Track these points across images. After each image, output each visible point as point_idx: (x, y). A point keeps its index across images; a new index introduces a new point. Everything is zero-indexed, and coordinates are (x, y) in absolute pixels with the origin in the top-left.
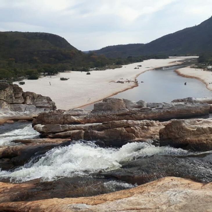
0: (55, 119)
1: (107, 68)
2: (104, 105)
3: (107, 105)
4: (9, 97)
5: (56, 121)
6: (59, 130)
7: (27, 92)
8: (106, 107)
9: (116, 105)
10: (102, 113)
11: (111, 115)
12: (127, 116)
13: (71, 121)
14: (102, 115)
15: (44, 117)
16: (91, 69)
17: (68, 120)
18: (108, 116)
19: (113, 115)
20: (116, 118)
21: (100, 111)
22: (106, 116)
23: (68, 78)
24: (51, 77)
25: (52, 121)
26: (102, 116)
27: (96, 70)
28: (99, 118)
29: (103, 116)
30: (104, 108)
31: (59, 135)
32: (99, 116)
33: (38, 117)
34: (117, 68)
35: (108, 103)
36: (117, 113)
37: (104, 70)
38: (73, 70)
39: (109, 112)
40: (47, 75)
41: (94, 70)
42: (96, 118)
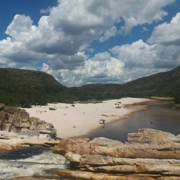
0: (81, 147)
1: (89, 102)
2: (140, 137)
3: (144, 136)
4: (17, 121)
5: (81, 149)
6: (101, 163)
7: (32, 117)
8: (143, 139)
9: (155, 137)
10: (138, 146)
11: (150, 149)
12: (170, 151)
13: (99, 152)
14: (139, 148)
15: (67, 144)
16: (75, 102)
17: (96, 150)
18: (147, 150)
19: (154, 149)
20: (157, 153)
21: (136, 143)
22: (145, 150)
23: (56, 109)
24: (40, 107)
25: (76, 150)
26: (139, 150)
27: (79, 103)
28: (136, 152)
29: (141, 150)
30: (141, 140)
31: (103, 169)
32: (136, 150)
33: (60, 144)
34: (98, 103)
35: (146, 135)
36: (158, 147)
37: (87, 104)
38: (59, 102)
39: (147, 145)
40: (38, 105)
41: (77, 103)
42: (132, 151)
